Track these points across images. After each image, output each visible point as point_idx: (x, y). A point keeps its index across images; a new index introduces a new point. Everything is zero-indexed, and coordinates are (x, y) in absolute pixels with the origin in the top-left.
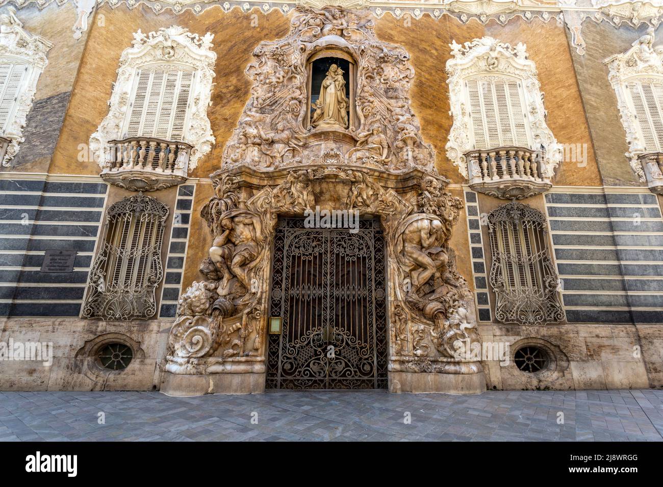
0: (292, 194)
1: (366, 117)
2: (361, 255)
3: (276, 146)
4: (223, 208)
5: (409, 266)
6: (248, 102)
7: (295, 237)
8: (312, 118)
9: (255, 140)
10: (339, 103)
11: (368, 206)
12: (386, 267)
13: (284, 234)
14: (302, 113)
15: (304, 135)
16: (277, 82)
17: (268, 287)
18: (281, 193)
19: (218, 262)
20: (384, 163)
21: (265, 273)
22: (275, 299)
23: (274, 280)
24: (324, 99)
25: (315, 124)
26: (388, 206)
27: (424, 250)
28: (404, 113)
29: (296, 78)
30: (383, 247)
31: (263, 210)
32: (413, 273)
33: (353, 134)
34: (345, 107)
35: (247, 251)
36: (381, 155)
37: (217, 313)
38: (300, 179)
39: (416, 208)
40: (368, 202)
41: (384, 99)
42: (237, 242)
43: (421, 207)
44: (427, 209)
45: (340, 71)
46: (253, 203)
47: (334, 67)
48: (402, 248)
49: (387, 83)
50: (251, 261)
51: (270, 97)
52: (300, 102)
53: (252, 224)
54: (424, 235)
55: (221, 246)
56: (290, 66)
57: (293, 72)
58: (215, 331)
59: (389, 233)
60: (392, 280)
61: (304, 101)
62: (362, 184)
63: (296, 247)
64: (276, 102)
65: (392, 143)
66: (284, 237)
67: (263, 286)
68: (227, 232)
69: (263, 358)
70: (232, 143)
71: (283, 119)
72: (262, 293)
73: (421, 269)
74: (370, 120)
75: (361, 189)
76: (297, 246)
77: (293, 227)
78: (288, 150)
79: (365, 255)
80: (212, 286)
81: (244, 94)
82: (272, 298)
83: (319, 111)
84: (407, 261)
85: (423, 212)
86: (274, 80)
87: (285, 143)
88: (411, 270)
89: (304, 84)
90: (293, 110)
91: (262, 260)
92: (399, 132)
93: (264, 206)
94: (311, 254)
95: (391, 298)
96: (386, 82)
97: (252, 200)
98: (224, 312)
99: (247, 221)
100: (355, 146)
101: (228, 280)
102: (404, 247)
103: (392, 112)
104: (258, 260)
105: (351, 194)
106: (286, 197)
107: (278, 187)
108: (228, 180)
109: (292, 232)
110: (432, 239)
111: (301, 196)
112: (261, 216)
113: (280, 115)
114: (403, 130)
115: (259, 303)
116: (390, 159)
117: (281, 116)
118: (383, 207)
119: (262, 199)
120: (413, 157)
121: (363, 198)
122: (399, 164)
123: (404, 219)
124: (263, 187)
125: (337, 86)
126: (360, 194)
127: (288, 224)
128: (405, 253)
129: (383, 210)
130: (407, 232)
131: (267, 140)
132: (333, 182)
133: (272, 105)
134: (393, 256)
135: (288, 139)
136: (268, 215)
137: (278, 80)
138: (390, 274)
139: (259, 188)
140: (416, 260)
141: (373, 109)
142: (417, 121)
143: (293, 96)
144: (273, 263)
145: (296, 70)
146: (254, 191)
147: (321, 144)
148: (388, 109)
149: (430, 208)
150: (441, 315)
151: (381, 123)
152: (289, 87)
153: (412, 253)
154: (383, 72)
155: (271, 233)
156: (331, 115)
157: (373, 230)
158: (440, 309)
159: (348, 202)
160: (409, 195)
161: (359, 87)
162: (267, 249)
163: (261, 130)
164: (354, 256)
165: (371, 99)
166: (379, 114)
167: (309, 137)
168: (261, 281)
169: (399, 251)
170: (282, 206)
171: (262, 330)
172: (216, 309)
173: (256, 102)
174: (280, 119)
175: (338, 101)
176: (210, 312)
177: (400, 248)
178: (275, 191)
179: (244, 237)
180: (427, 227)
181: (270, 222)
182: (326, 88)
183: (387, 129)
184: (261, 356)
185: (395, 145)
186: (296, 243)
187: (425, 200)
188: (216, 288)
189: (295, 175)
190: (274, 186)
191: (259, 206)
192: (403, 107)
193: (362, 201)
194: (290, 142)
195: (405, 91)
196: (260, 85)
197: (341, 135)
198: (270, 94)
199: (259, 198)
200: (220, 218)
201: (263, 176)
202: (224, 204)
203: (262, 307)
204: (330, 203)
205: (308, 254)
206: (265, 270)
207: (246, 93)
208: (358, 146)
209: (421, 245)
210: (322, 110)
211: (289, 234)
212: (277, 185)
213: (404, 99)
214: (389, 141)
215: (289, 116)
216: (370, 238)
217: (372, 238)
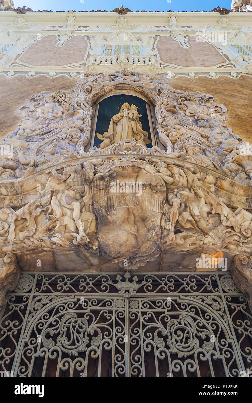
1: (173, 142)
2: (208, 356)
7: (50, 312)
14: (83, 139)
29: (78, 112)
41: (195, 128)
49: (195, 116)
52: (81, 130)
57: (75, 108)
61: (87, 130)
63: (48, 336)
64: (49, 131)
76: (52, 333)
77: (48, 291)
79: (217, 355)
89: (89, 116)
90: (71, 136)
92: (226, 154)
94: (82, 354)
96: (192, 115)
103: (208, 137)
109: (44, 301)
114: (232, 150)
117: (54, 143)
127: (39, 285)
133: (42, 135)
141: (181, 135)
143: (73, 125)
145: (80, 107)
152: (69, 119)
154: (188, 108)
157: (222, 294)
161: (159, 118)
163: (20, 154)
164: (192, 357)
165: (177, 127)
173: (21, 132)
175: (134, 133)
182: (117, 124)
183: (207, 152)
185: (224, 167)
186: (51, 325)
192: (222, 133)
193: (191, 219)
198: (43, 126)
204: (127, 227)
205: (75, 353)
207: (11, 125)
211: (38, 306)
215: (65, 142)
216: (221, 312)
217: (224, 312)
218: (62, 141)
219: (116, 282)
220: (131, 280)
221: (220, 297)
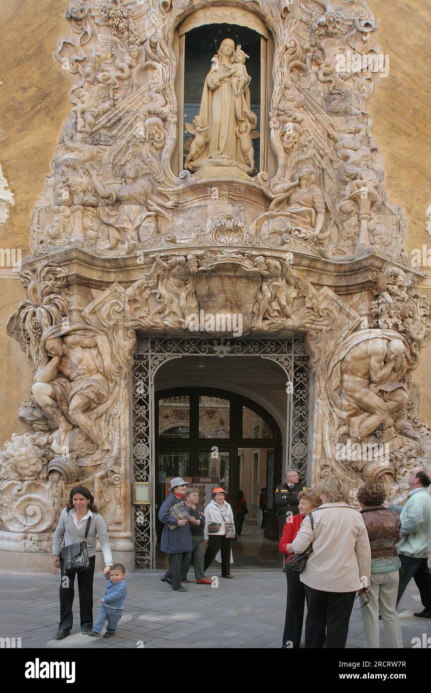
0: (160, 297)
1: (287, 151)
3: (126, 208)
4: (46, 321)
5: (347, 411)
6: (67, 122)
8: (186, 152)
9: (86, 199)
10: (238, 121)
11: (288, 317)
12: (310, 412)
13: (147, 362)
14: (170, 145)
15: (175, 188)
16: (119, 78)
17: (128, 442)
18: (141, 294)
19: (48, 405)
20: (318, 242)
21: (122, 421)
22: (139, 458)
23: (135, 431)
24: (210, 114)
25: (194, 164)
26: (321, 317)
27: (372, 385)
28: (358, 145)
29: (154, 68)
30: (307, 382)
31: (111, 323)
32: (353, 419)
33: (264, 187)
34: (249, 129)
35: (92, 389)
36: (313, 226)
37: (55, 476)
38: (174, 271)
39: (365, 320)
40: (288, 309)
41: (324, 117)
42: (72, 377)
43: (374, 318)
44: (385, 322)
45: (241, 55)
46: (93, 312)
47: (228, 44)
48: (338, 383)
49: (330, 81)
50: (99, 404)
51: (108, 110)
52: (164, 120)
53: (96, 346)
54: (374, 362)
55: (50, 381)
56: (142, 43)
57: (148, 56)
58: (56, 501)
59: (319, 360)
60: (320, 431)
61: (173, 119)
62: (280, 279)
64: (120, 120)
65: (334, 203)
66: (147, 366)
67: (120, 440)
68: (55, 360)
69: (129, 534)
70: (45, 204)
71: (134, 155)
72: (120, 450)
73: (366, 414)
74: (295, 156)
75: (278, 287)
77: (161, 351)
78: (148, 216)
80: (43, 439)
81: (57, 105)
82: (134, 457)
83: (199, 139)
84: (345, 402)
85: (377, 327)
86: (113, 73)
87: (140, 204)
88: (351, 416)
89: (172, 83)
90: (151, 138)
91: (115, 401)
92: (346, 183)
93: (113, 317)
95: (316, 456)
96: (328, 79)
97: (90, 306)
98: (67, 476)
99: (87, 342)
100: (267, 209)
101: (66, 431)
102: (342, 381)
103: (336, 141)
104: (109, 402)
105: (260, 296)
106: (149, 301)
107: (136, 284)
108: (48, 272)
110: (387, 370)
111: (176, 300)
112: (110, 333)
113: (128, 147)
114: (355, 179)
115: (117, 462)
116: (327, 234)
117: (130, 150)
118: (313, 317)
119: (107, 306)
120: (369, 230)
121: (280, 304)
122: (342, 243)
123: (344, 339)
124: (109, 284)
125: (235, 87)
126: (275, 297)
127: (153, 347)
128: (343, 391)
129: (312, 323)
130: (348, 358)
131: (108, 198)
132: (229, 277)
133: (111, 128)
134: (324, 395)
135: (146, 194)
136: (121, 332)
137: (119, 74)
138: (317, 421)
139: (101, 285)
140: (359, 401)
141: (301, 135)
142: (380, 162)
143: (152, 107)
144: (132, 407)
145: (155, 53)
146: (94, 292)
147: (206, 206)
148: (329, 135)
149: (389, 320)
150: (388, 478)
151: (314, 165)
152: (143, 88)
153: (354, 391)
154: (324, 57)
155: (128, 360)
156: (222, 146)
157: (293, 355)
158: (388, 469)
159: (255, 310)
160: (356, 298)
161: (277, 89)
162: (123, 385)
163: (94, 177)
165: (299, 115)
166: (311, 145)
167: (184, 191)
168: (117, 433)
169: (333, 388)
170: (142, 317)
171: (125, 498)
172: (52, 471)
173: (81, 122)
174: (127, 156)
175: (236, 119)
176: (45, 475)
177: (335, 382)
178: (130, 291)
179: (85, 367)
180: (381, 351)
181: (126, 343)
182: (213, 91)
183: (326, 177)
184: (125, 531)
185: (338, 206)
187: (382, 306)
188: (49, 443)
189: (165, 264)
190: (126, 282)
191: (105, 317)
192: (358, 131)
193: (278, 308)
194: (150, 202)
195: (363, 98)
196: (86, 85)
197: (242, 188)
198: (107, 105)
199: (103, 303)
200: (43, 338)
201: (108, 265)
202: (45, 314)
203: (122, 469)
206: (122, 417)
207: (61, 101)
208: (273, 210)
209: (370, 379)
210: (206, 137)
212: (133, 281)
213: (360, 117)
214: (328, 200)
215: (145, 149)
216: (288, 368)
217: (291, 368)
218: (140, 145)
219: (213, 345)
220: (225, 344)
221: (290, 357)
